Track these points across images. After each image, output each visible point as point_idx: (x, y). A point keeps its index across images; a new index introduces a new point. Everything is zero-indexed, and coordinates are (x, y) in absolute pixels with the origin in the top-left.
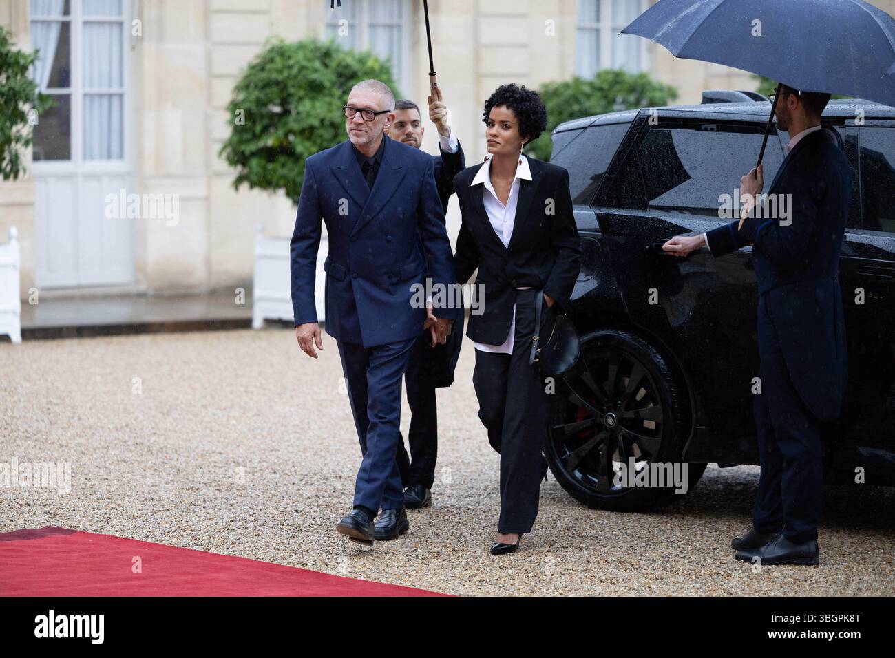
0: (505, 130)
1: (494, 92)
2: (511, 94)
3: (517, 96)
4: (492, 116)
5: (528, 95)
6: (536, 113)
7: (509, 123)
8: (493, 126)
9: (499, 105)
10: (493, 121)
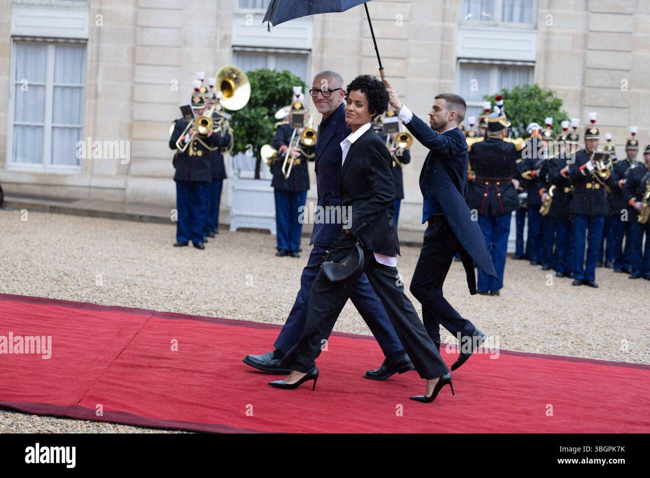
0: (359, 107)
1: (354, 79)
2: (365, 82)
3: (370, 84)
4: (350, 97)
5: (377, 85)
6: (381, 97)
7: (361, 103)
8: (350, 103)
9: (356, 89)
10: (350, 100)
